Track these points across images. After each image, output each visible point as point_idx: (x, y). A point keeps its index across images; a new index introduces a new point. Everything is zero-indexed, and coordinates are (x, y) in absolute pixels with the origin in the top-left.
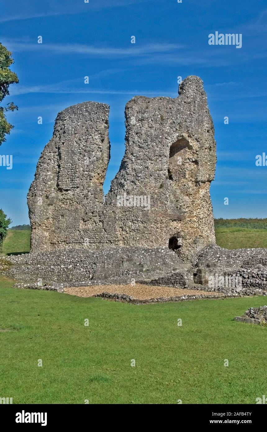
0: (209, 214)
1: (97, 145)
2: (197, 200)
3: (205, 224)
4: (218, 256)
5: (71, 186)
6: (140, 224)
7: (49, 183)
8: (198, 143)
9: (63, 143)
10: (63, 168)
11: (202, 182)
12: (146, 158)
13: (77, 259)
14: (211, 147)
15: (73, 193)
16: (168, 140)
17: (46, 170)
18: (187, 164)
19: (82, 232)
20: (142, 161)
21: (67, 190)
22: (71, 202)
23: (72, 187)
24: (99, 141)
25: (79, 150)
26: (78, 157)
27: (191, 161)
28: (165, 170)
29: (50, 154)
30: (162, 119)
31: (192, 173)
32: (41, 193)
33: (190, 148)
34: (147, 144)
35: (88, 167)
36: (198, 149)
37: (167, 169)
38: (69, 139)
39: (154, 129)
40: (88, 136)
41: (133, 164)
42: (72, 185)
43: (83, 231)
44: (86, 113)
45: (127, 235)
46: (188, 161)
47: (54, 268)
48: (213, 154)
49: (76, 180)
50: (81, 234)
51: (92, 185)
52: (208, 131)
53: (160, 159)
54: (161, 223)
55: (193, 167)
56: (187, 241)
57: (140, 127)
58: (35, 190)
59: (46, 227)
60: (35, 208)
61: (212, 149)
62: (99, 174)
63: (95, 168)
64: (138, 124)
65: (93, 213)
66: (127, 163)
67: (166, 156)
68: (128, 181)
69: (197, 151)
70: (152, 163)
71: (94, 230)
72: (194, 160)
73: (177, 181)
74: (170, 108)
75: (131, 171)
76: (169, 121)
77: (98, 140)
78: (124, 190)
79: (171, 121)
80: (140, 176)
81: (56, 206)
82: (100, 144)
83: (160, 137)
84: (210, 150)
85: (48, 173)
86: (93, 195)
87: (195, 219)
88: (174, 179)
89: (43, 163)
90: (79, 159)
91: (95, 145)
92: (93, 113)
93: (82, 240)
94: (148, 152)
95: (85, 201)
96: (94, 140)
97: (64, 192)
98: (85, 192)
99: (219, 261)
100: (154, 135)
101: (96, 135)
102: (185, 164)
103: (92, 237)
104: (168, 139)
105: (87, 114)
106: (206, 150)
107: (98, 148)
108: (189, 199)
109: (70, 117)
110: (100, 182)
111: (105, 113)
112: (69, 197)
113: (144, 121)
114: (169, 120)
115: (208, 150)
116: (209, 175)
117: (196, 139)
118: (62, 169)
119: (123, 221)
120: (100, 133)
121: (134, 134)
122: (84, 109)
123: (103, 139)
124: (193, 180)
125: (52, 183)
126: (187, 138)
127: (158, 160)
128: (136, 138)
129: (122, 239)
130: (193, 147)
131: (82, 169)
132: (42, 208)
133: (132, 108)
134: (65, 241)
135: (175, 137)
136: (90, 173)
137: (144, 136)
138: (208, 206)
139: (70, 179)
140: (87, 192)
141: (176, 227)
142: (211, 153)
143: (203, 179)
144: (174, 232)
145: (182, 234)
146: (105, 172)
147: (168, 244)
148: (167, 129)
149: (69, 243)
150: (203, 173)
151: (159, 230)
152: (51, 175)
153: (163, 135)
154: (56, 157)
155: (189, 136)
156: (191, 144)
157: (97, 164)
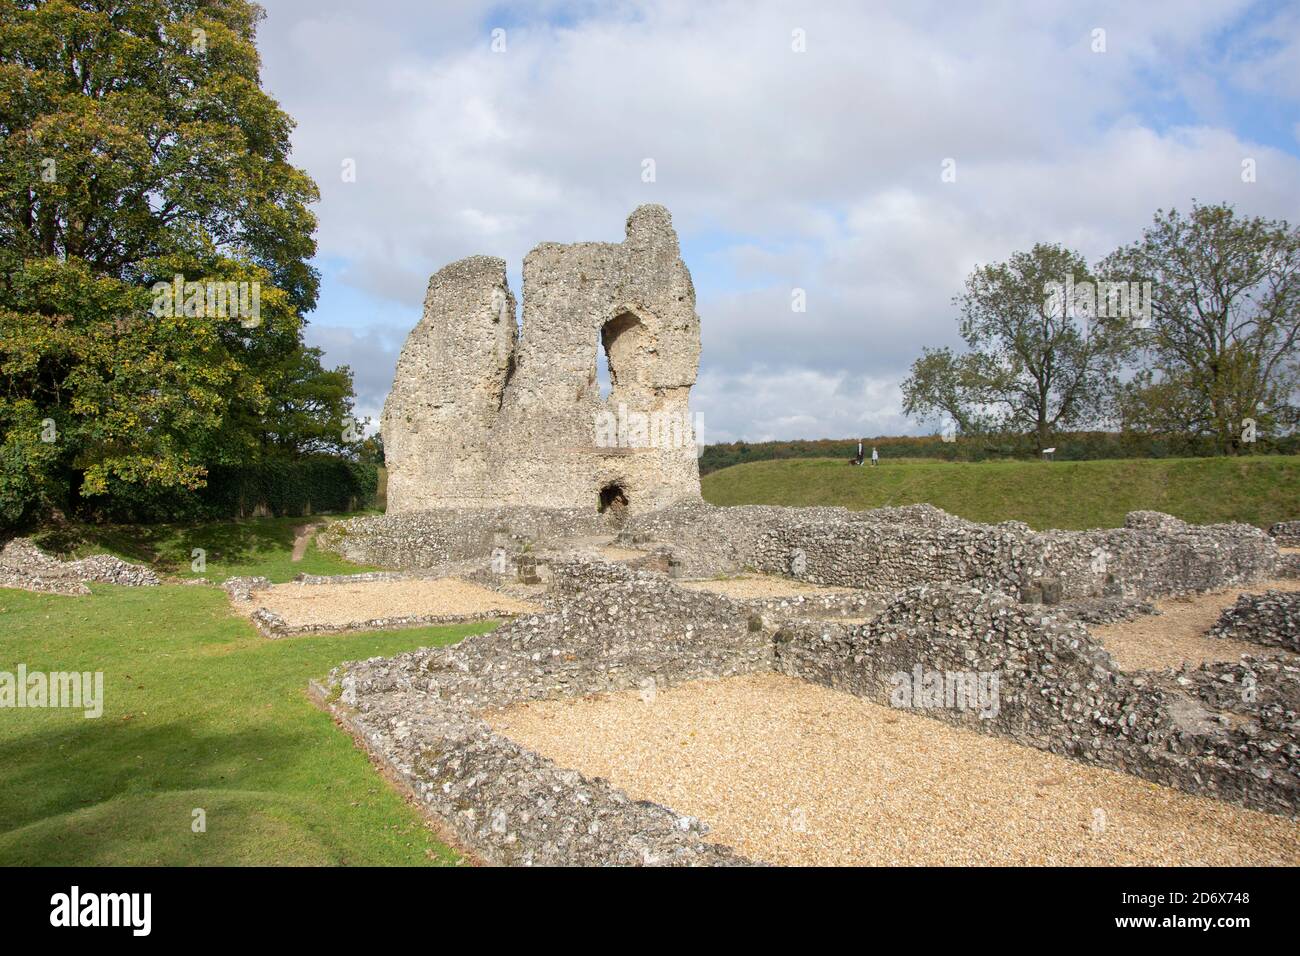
1: (485, 328)
5: (443, 400)
6: (542, 465)
7: (413, 396)
8: (659, 320)
9: (432, 328)
10: (432, 369)
11: (668, 388)
12: (553, 348)
13: (432, 527)
14: (687, 326)
15: (446, 412)
16: (595, 317)
17: (408, 373)
18: (640, 358)
19: (457, 479)
20: (546, 355)
21: (436, 407)
22: (443, 428)
24: (488, 322)
25: (455, 339)
26: (452, 350)
27: (646, 352)
28: (589, 369)
29: (414, 346)
30: (584, 279)
31: (648, 372)
32: (398, 414)
33: (643, 326)
34: (554, 324)
35: (468, 367)
36: (658, 331)
37: (593, 367)
39: (568, 297)
40: (470, 313)
42: (444, 398)
43: (460, 477)
45: (523, 484)
46: (641, 351)
48: (694, 338)
49: (450, 390)
50: (457, 482)
51: (474, 398)
52: (680, 299)
53: (579, 350)
54: (578, 463)
55: (649, 362)
56: (638, 492)
57: (545, 296)
59: (408, 469)
61: (690, 328)
62: (487, 379)
63: (479, 368)
65: (472, 446)
67: (590, 345)
68: (525, 390)
69: (656, 335)
70: (563, 358)
71: (475, 475)
72: (651, 350)
73: (624, 387)
74: (602, 261)
75: (529, 373)
76: (598, 283)
77: (487, 320)
78: (519, 405)
79: (602, 283)
81: (423, 435)
82: (492, 327)
83: (579, 311)
84: (685, 331)
85: (411, 379)
86: (475, 416)
87: (653, 454)
88: (619, 384)
89: (404, 362)
90: (455, 354)
91: (482, 330)
92: (478, 274)
93: (458, 492)
94: (557, 339)
95: (466, 425)
96: (478, 320)
97: (434, 411)
98: (464, 410)
100: (567, 308)
101: (483, 312)
102: (636, 358)
103: (472, 488)
104: (595, 315)
105: (469, 276)
106: (676, 332)
107: (488, 333)
109: (443, 284)
110: (493, 392)
111: (497, 274)
112: (440, 419)
113: (552, 285)
114: (597, 281)
115: (682, 332)
116: (685, 376)
117: (654, 314)
118: (430, 372)
119: (516, 461)
120: (489, 309)
121: (533, 308)
122: (467, 269)
123: (495, 317)
124: (650, 385)
125: (418, 396)
126: (636, 312)
127: (575, 352)
128: (537, 315)
129: (515, 491)
130: (649, 327)
131: (459, 370)
132: (401, 438)
133: (532, 263)
134: (435, 494)
135: (610, 310)
136: (472, 377)
137: (549, 311)
139: (441, 388)
141: (613, 469)
142: (688, 336)
143: (669, 383)
144: (611, 478)
145: (628, 480)
146: (503, 374)
147: (594, 500)
148: (594, 297)
149: (441, 498)
150: (671, 375)
151: (574, 476)
152: (416, 382)
153: (585, 307)
154: (425, 351)
155: (639, 308)
156: (644, 323)
157: (485, 361)
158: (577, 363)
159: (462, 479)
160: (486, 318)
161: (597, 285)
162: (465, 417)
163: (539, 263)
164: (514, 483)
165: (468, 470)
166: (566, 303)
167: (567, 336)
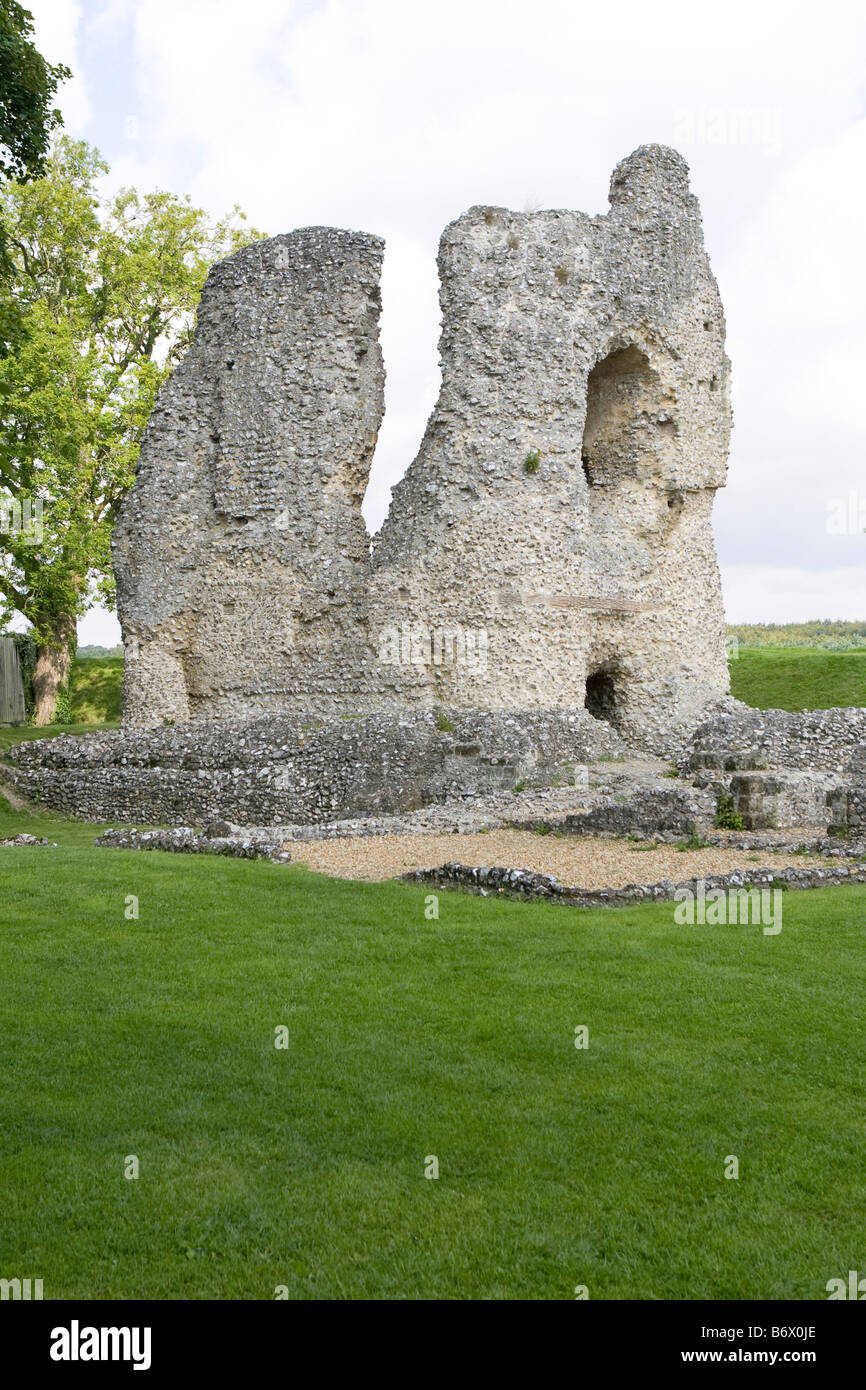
0: (710, 597)
1: (343, 368)
2: (674, 552)
3: (698, 631)
4: (759, 733)
5: (259, 506)
6: (495, 631)
7: (183, 496)
8: (678, 363)
9: (230, 365)
10: (230, 446)
11: (688, 493)
12: (512, 409)
13: (284, 747)
14: (714, 377)
15: (265, 530)
16: (581, 353)
17: (173, 452)
18: (643, 434)
19: (294, 658)
20: (498, 422)
21: (243, 520)
22: (258, 559)
23: (262, 510)
24: (348, 359)
25: (283, 388)
26: (279, 409)
27: (653, 424)
28: (574, 451)
29: (184, 400)
30: (562, 281)
31: (658, 461)
32: (157, 531)
33: (651, 377)
34: (513, 364)
35: (313, 443)
36: (676, 384)
37: (580, 447)
38: (250, 349)
39: (537, 314)
40: (313, 338)
41: (468, 431)
42: (261, 502)
43: (300, 653)
44: (306, 264)
46: (644, 422)
47: (209, 777)
48: (722, 401)
49: (276, 487)
50: (294, 665)
51: (327, 502)
52: (705, 326)
53: (557, 413)
54: (562, 627)
55: (658, 443)
56: (644, 685)
57: (491, 310)
58: (137, 520)
59: (174, 641)
60: (139, 579)
61: (718, 383)
62: (349, 466)
63: (337, 445)
64: (485, 299)
65: (331, 595)
66: (450, 429)
67: (575, 406)
68: (451, 488)
69: (673, 390)
70: (531, 428)
71: (337, 650)
72: (663, 419)
73: (608, 488)
75: (462, 454)
76: (586, 289)
77: (347, 354)
78: (437, 515)
79: (591, 288)
80: (493, 470)
81: (207, 573)
82: (354, 366)
83: (558, 340)
84: (713, 386)
85: (179, 464)
86: (330, 537)
87: (665, 613)
88: (596, 481)
89: (162, 430)
90: (285, 417)
91: (338, 371)
92: (330, 262)
93: (296, 684)
94: (519, 391)
95: (306, 557)
96: (332, 353)
97: (233, 527)
98: (305, 525)
99: (764, 751)
100: (536, 333)
101: (340, 336)
102: (634, 433)
103: (330, 675)
104: (582, 348)
105: (309, 266)
106: (701, 388)
107: (347, 377)
108: (647, 547)
109: (251, 280)
110: (354, 492)
111: (370, 265)
112: (250, 543)
113: (504, 290)
114: (584, 286)
115: (708, 388)
116: (710, 470)
117: (671, 351)
118: (226, 450)
119: (435, 622)
120: (353, 332)
121: (470, 331)
122: (301, 253)
123: (364, 348)
124: (662, 485)
125: (192, 496)
126: (643, 347)
127: (551, 418)
128: (478, 346)
129: (434, 680)
130: (662, 377)
131: (293, 449)
132: (161, 580)
133: (462, 246)
134: (237, 688)
135: (605, 340)
136: (322, 463)
137: (502, 338)
138: (706, 572)
139: (252, 484)
140: (310, 527)
141: (608, 639)
142: (716, 396)
143: (693, 482)
144: (603, 656)
145: (627, 662)
146: (370, 458)
147: (584, 697)
148: (578, 316)
149: (253, 694)
150: (694, 467)
151: (556, 651)
152: (188, 470)
153: (566, 334)
154: (207, 410)
155: (651, 341)
156: (653, 367)
161: (585, 293)
166: (533, 325)
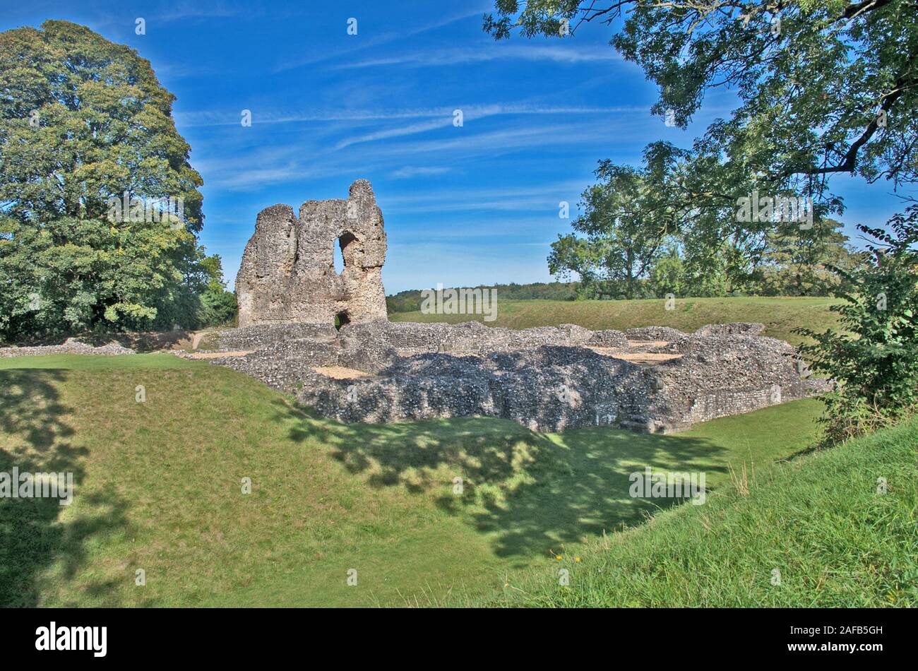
0: (378, 293)
2: (364, 283)
3: (374, 302)
6: (308, 304)
7: (250, 271)
8: (364, 236)
10: (258, 259)
11: (369, 268)
14: (379, 238)
15: (266, 279)
16: (335, 234)
17: (247, 260)
18: (356, 254)
20: (310, 254)
21: (261, 277)
22: (265, 287)
23: (265, 275)
24: (285, 237)
27: (358, 251)
28: (329, 260)
30: (327, 218)
31: (359, 260)
32: (244, 280)
33: (357, 240)
36: (364, 241)
37: (331, 259)
40: (275, 232)
41: (303, 256)
42: (265, 273)
44: (275, 214)
45: (300, 313)
46: (356, 251)
48: (383, 243)
49: (268, 269)
50: (271, 313)
51: (278, 273)
52: (375, 225)
53: (324, 251)
54: (324, 303)
55: (360, 256)
56: (355, 316)
57: (309, 226)
58: (239, 277)
59: (248, 307)
60: (239, 292)
61: (381, 239)
62: (285, 264)
63: (280, 259)
64: (307, 223)
65: (278, 295)
67: (330, 249)
69: (363, 243)
70: (318, 255)
71: (279, 309)
72: (361, 250)
74: (336, 209)
79: (336, 219)
81: (255, 290)
82: (287, 239)
83: (325, 233)
84: (379, 240)
85: (249, 263)
86: (279, 281)
87: (362, 298)
90: (269, 252)
91: (282, 240)
92: (279, 213)
93: (271, 317)
94: (315, 246)
95: (274, 286)
96: (280, 236)
97: (260, 279)
100: (319, 231)
101: (282, 232)
102: (354, 253)
103: (277, 315)
104: (332, 234)
106: (374, 241)
107: (285, 241)
108: (356, 282)
111: (288, 214)
112: (263, 283)
113: (312, 221)
115: (376, 241)
116: (378, 262)
117: (362, 233)
120: (285, 231)
121: (303, 231)
122: (274, 211)
123: (288, 234)
124: (360, 266)
125: (252, 271)
127: (322, 252)
128: (305, 235)
129: (297, 316)
130: (359, 239)
131: (271, 260)
132: (245, 292)
133: (303, 210)
134: (261, 318)
135: (340, 232)
136: (277, 263)
139: (263, 268)
141: (342, 305)
142: (380, 242)
143: (369, 265)
144: (341, 309)
145: (350, 311)
146: (293, 261)
147: (332, 321)
148: (331, 226)
149: (263, 320)
150: (370, 260)
151: (322, 309)
153: (327, 231)
155: (354, 231)
156: (356, 237)
157: (283, 255)
158: (324, 257)
159: (273, 311)
160: (283, 234)
161: (333, 220)
162: (274, 282)
163: (306, 210)
164: (294, 312)
165: (276, 306)
166: (318, 229)
167: (319, 245)
